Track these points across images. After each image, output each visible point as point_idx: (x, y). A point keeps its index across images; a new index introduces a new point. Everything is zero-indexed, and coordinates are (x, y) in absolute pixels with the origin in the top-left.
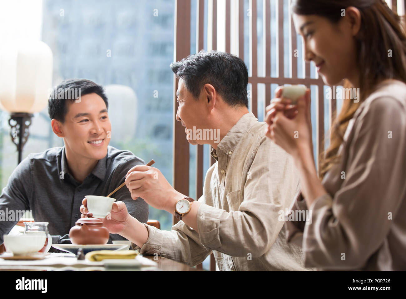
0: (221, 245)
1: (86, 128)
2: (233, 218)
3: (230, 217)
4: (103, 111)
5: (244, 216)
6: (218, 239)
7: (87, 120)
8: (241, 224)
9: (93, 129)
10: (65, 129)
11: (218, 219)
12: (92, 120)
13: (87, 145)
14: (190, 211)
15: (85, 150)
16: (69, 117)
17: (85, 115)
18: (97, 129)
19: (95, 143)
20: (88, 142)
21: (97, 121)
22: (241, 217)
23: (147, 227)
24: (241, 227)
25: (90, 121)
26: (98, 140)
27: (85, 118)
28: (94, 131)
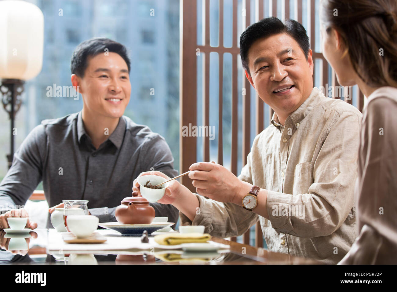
0: (293, 229)
1: (104, 84)
2: (302, 201)
3: (299, 200)
4: (123, 71)
5: (314, 198)
6: (290, 223)
7: (105, 76)
8: (311, 207)
9: (111, 86)
10: (84, 83)
11: (288, 203)
12: (112, 77)
13: (104, 102)
14: (257, 205)
15: (101, 107)
16: (89, 72)
17: (105, 70)
18: (115, 87)
19: (112, 100)
20: (106, 99)
21: (116, 79)
22: (311, 200)
23: (198, 197)
24: (312, 209)
25: (109, 78)
26: (116, 98)
27: (104, 73)
28: (112, 88)
